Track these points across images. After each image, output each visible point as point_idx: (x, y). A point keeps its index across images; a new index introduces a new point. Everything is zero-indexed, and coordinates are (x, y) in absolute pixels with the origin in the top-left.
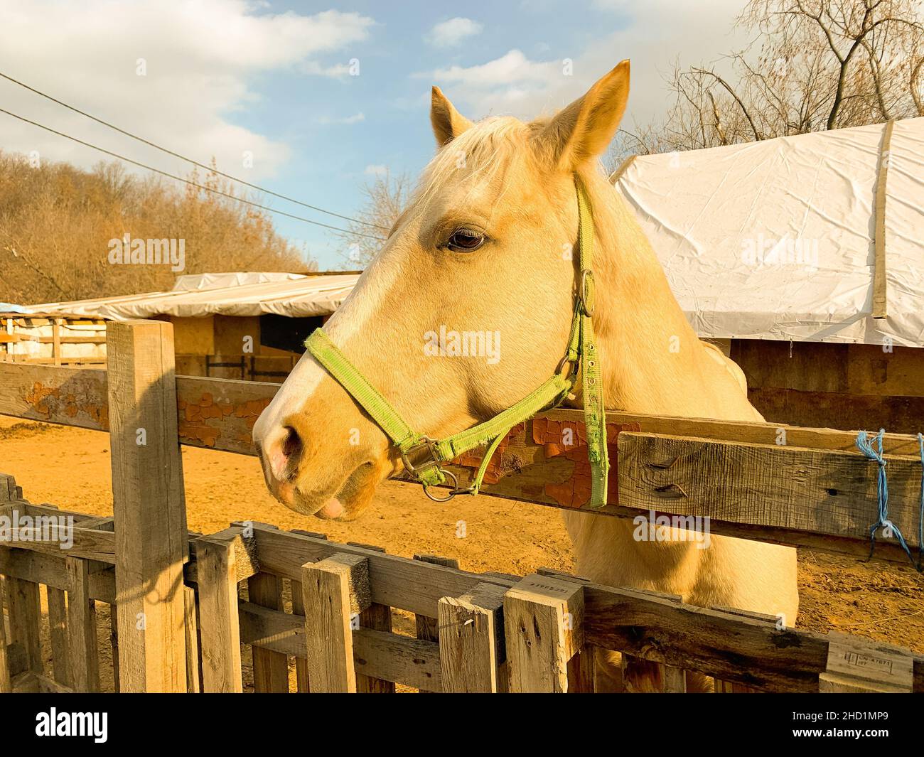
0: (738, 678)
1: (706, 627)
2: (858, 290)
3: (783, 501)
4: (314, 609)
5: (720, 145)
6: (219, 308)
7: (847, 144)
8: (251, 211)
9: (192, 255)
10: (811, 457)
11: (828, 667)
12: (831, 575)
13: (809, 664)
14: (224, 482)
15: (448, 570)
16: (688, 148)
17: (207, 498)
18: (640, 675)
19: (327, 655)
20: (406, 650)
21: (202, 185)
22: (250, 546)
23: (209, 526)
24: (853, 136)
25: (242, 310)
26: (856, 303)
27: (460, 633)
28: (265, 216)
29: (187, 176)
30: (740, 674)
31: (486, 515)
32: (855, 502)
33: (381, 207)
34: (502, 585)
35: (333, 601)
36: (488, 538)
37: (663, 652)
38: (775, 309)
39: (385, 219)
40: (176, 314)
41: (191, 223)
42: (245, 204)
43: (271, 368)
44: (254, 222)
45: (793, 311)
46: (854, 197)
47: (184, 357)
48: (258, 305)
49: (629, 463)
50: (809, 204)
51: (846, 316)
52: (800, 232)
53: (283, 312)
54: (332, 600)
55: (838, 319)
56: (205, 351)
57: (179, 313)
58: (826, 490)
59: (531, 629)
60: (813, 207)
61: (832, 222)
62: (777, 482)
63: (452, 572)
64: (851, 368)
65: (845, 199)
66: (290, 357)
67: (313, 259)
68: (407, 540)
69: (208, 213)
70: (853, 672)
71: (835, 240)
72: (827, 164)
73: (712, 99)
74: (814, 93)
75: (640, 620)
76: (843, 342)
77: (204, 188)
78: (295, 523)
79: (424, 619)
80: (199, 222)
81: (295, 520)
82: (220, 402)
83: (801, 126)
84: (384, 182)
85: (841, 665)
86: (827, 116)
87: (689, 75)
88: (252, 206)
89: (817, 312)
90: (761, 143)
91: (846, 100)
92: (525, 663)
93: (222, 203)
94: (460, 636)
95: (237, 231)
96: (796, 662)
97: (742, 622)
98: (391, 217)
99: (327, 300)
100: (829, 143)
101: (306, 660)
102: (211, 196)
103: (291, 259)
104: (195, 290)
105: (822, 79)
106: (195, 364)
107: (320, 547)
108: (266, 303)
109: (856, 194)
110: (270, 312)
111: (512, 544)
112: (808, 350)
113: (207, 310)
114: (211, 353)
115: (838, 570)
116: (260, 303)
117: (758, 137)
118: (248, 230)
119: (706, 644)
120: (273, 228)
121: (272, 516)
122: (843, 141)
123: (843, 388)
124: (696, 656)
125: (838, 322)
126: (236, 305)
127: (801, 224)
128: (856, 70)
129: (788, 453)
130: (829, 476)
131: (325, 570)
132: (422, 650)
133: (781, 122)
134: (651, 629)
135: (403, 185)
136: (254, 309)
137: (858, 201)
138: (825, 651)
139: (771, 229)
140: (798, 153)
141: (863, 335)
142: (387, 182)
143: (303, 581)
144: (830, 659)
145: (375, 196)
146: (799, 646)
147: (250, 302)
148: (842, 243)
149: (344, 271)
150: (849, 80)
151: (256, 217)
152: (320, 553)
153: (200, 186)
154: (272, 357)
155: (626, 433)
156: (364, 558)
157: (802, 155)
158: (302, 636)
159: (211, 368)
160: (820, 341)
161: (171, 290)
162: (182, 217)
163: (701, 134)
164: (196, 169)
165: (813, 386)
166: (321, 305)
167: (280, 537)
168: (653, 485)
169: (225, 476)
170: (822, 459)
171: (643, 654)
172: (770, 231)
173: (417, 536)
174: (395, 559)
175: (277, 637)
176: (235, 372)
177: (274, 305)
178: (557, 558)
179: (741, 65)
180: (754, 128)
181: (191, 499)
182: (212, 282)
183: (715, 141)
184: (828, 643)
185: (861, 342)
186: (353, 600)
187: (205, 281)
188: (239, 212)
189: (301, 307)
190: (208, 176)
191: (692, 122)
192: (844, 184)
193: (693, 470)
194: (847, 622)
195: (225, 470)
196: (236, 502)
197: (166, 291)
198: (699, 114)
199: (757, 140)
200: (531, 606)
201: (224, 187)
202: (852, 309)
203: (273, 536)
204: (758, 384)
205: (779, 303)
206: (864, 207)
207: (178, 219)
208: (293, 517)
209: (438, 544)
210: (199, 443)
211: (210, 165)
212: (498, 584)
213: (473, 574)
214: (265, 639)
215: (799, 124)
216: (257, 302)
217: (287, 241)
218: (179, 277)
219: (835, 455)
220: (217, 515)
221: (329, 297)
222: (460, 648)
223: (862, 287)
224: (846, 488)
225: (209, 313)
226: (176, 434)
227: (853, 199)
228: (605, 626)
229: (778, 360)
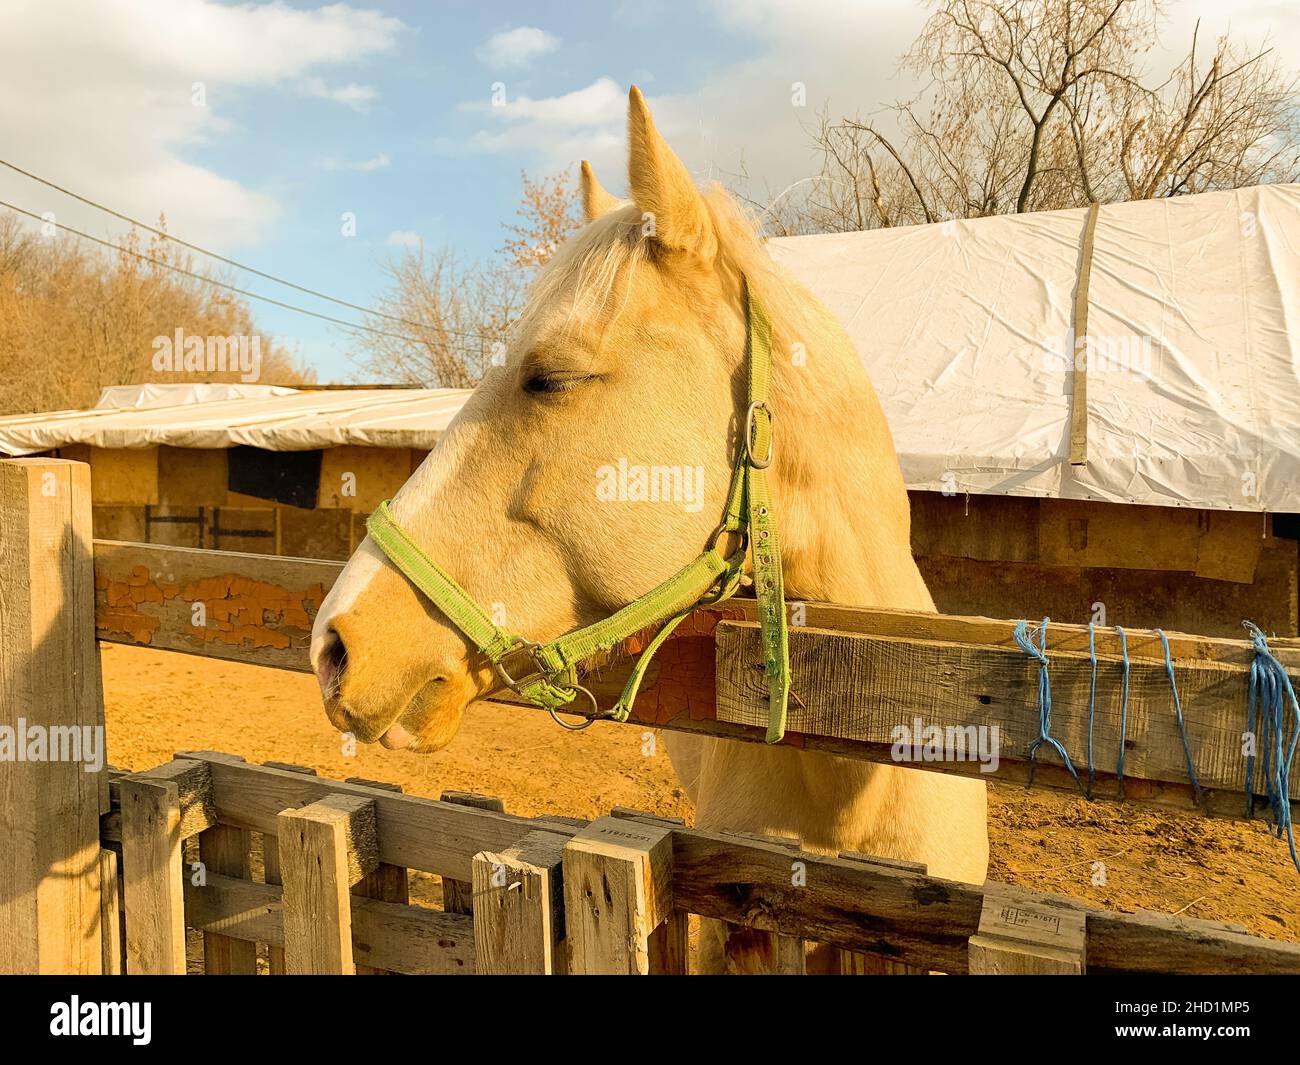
0: (870, 947)
1: (831, 880)
2: (1050, 428)
3: (925, 712)
4: (296, 875)
5: (880, 227)
6: (167, 436)
7: (1041, 234)
8: (218, 293)
9: (126, 356)
10: (958, 654)
11: (981, 928)
12: (1012, 806)
13: (960, 925)
14: (170, 693)
15: (489, 814)
16: (838, 229)
17: (143, 716)
18: (745, 948)
19: (314, 940)
20: (427, 929)
21: (144, 255)
22: (202, 787)
23: (145, 757)
24: (1048, 223)
25: (201, 439)
26: (1050, 443)
27: (502, 901)
28: (239, 301)
29: (121, 239)
30: (873, 941)
31: (556, 734)
32: (1011, 712)
33: (411, 293)
34: (562, 834)
35: (324, 864)
36: (557, 767)
37: (776, 917)
38: (946, 450)
39: (418, 311)
40: (100, 443)
41: (125, 310)
42: (209, 284)
43: (244, 526)
44: (222, 309)
45: (970, 453)
46: (1048, 302)
47: (112, 508)
48: (225, 432)
49: (730, 661)
50: (992, 310)
51: (1037, 460)
52: (981, 347)
53: (262, 443)
54: (322, 861)
55: (1027, 464)
56: (144, 501)
57: (104, 442)
58: (978, 697)
59: (599, 892)
60: (998, 314)
61: (1021, 336)
62: (917, 687)
63: (493, 816)
64: (1044, 529)
65: (1038, 306)
66: (271, 510)
67: (311, 366)
68: (440, 772)
69: (152, 296)
70: (1010, 933)
71: (1024, 359)
72: (1015, 258)
73: (871, 164)
74: (1002, 163)
75: (747, 875)
76: (1032, 496)
77: (146, 258)
78: (277, 751)
79: (455, 884)
80: (139, 307)
81: (276, 745)
82: (161, 578)
83: (985, 206)
84: (417, 259)
85: (996, 925)
86: (1018, 194)
87: (840, 130)
88: (220, 287)
89: (1002, 454)
90: (933, 226)
91: (1041, 174)
92: (591, 941)
93: (175, 283)
94: (502, 905)
95: (197, 323)
96: (942, 923)
97: (875, 873)
98: (427, 309)
99: (328, 427)
100: (1019, 231)
101: (283, 950)
102: (158, 271)
103: (276, 366)
104: (132, 408)
105: (1010, 145)
106: (128, 518)
107: (307, 786)
108: (238, 429)
109: (1051, 300)
110: (244, 443)
111: (591, 775)
112: (989, 506)
113: (147, 438)
114: (154, 501)
115: (1021, 799)
116: (229, 430)
117: (931, 218)
118: (214, 321)
119: (831, 904)
120: (252, 318)
121: (242, 741)
122: (1036, 229)
123: (1033, 556)
124: (818, 920)
125: (1027, 468)
126: (192, 432)
127: (982, 337)
128: (1054, 135)
129: (930, 649)
130: (980, 680)
131: (312, 819)
132: (451, 927)
133: (959, 199)
134: (760, 886)
135: (444, 265)
136: (220, 438)
137: (1053, 309)
138: (978, 907)
139: (943, 343)
140: (979, 242)
141: (1058, 485)
142: (421, 258)
143: (279, 835)
144: (984, 917)
145: (403, 278)
146: (947, 902)
147: (214, 429)
148: (1032, 364)
149: (356, 384)
150: (1045, 147)
151: (225, 302)
152: (306, 795)
153: (140, 257)
154: (245, 509)
155: (727, 622)
156: (370, 800)
157: (985, 246)
158: (278, 915)
159: (152, 524)
160: (1004, 494)
161: (93, 407)
162: (112, 300)
163: (856, 210)
164: (134, 230)
165: (994, 555)
166: (320, 434)
167: (248, 773)
168: (761, 693)
169: (171, 683)
170: (973, 657)
171: (750, 921)
172: (942, 346)
173: (455, 766)
174: (415, 801)
175: (240, 918)
176: (190, 530)
177: (250, 433)
178: (652, 793)
179: (909, 122)
180: (924, 205)
181: (119, 718)
182: (156, 397)
183: (875, 221)
184: (982, 896)
185: (1055, 495)
186: (353, 861)
187: (145, 396)
188: (200, 295)
189: (289, 435)
190: (154, 239)
191: (843, 194)
192: (1036, 285)
193: (812, 672)
194: (1032, 868)
195: (172, 674)
196: (188, 721)
197: (84, 408)
198: (853, 184)
199: (929, 222)
200: (600, 860)
201: (178, 258)
202: (1044, 452)
203: (237, 771)
204: (925, 550)
205: (952, 443)
206: (1060, 316)
207: (105, 302)
208: (274, 742)
209: (485, 777)
210: (127, 639)
211: (156, 225)
212: (557, 832)
213: (523, 819)
214: (222, 921)
215: (982, 202)
216: (225, 428)
217: (271, 338)
218: (105, 389)
219: (987, 652)
220: (158, 741)
221: (331, 422)
222: (502, 923)
223: (1059, 423)
224: (1001, 694)
225: (151, 443)
226: (92, 626)
227: (1047, 306)
228: (700, 885)
229: (950, 519)
